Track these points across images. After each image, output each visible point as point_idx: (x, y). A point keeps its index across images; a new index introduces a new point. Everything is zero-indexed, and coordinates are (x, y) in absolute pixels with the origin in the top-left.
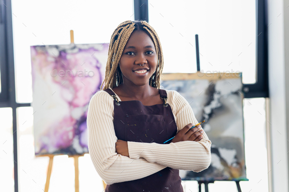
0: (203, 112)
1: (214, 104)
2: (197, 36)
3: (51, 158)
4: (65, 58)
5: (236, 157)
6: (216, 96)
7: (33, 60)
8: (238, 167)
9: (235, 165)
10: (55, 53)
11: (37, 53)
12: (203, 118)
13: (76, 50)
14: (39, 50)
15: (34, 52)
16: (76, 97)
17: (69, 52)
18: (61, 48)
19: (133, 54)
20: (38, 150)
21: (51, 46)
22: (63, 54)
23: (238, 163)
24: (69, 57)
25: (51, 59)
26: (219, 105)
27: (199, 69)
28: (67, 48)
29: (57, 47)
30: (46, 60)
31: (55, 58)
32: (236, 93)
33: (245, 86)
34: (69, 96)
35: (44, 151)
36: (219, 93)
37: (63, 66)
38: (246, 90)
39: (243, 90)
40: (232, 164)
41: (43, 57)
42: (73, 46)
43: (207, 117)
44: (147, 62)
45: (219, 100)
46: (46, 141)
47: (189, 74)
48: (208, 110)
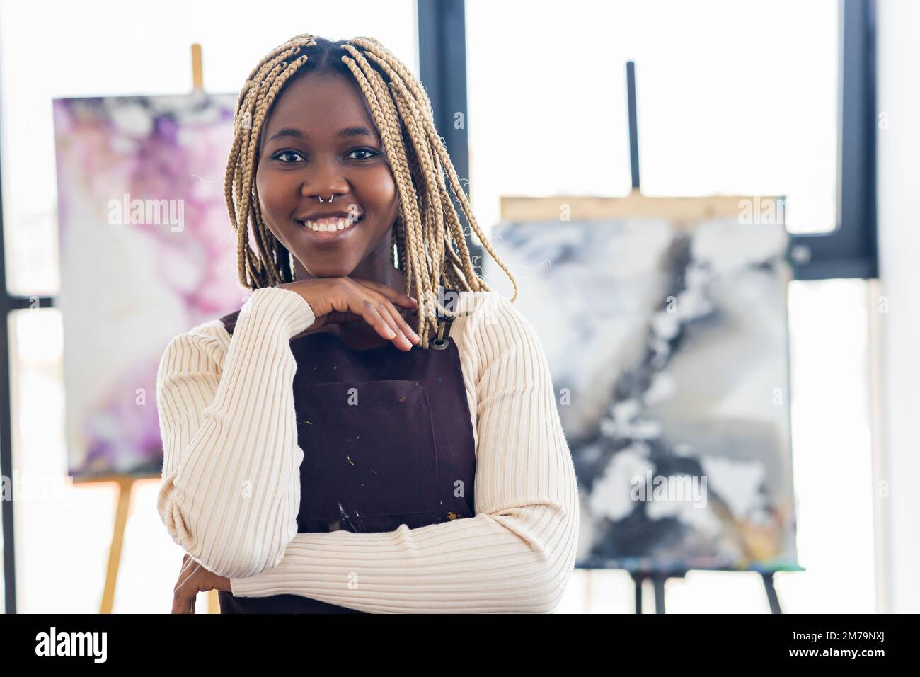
0: (651, 332)
1: (688, 305)
2: (630, 67)
3: (125, 491)
4: (171, 142)
5: (763, 489)
6: (695, 277)
7: (61, 146)
8: (769, 522)
9: (759, 517)
10: (136, 122)
11: (76, 124)
12: (651, 354)
13: (210, 115)
14: (83, 112)
15: (64, 120)
16: (209, 277)
17: (187, 119)
18: (160, 107)
19: (299, 159)
20: (78, 460)
21: (123, 101)
22: (166, 128)
23: (770, 510)
24: (186, 137)
25: (122, 145)
26: (705, 308)
27: (636, 183)
28: (179, 105)
29: (143, 102)
30: (106, 149)
31: (139, 141)
32: (766, 267)
33: (797, 241)
34: (186, 274)
35: (99, 465)
36: (706, 266)
37: (165, 171)
38: (801, 254)
39: (789, 258)
40: (749, 513)
41: (94, 138)
42: (199, 98)
43: (662, 348)
44: (345, 189)
45: (706, 292)
46: (107, 428)
47: (604, 200)
48: (667, 326)
